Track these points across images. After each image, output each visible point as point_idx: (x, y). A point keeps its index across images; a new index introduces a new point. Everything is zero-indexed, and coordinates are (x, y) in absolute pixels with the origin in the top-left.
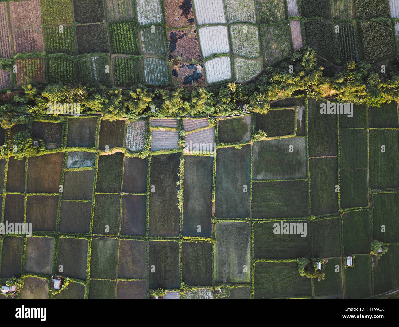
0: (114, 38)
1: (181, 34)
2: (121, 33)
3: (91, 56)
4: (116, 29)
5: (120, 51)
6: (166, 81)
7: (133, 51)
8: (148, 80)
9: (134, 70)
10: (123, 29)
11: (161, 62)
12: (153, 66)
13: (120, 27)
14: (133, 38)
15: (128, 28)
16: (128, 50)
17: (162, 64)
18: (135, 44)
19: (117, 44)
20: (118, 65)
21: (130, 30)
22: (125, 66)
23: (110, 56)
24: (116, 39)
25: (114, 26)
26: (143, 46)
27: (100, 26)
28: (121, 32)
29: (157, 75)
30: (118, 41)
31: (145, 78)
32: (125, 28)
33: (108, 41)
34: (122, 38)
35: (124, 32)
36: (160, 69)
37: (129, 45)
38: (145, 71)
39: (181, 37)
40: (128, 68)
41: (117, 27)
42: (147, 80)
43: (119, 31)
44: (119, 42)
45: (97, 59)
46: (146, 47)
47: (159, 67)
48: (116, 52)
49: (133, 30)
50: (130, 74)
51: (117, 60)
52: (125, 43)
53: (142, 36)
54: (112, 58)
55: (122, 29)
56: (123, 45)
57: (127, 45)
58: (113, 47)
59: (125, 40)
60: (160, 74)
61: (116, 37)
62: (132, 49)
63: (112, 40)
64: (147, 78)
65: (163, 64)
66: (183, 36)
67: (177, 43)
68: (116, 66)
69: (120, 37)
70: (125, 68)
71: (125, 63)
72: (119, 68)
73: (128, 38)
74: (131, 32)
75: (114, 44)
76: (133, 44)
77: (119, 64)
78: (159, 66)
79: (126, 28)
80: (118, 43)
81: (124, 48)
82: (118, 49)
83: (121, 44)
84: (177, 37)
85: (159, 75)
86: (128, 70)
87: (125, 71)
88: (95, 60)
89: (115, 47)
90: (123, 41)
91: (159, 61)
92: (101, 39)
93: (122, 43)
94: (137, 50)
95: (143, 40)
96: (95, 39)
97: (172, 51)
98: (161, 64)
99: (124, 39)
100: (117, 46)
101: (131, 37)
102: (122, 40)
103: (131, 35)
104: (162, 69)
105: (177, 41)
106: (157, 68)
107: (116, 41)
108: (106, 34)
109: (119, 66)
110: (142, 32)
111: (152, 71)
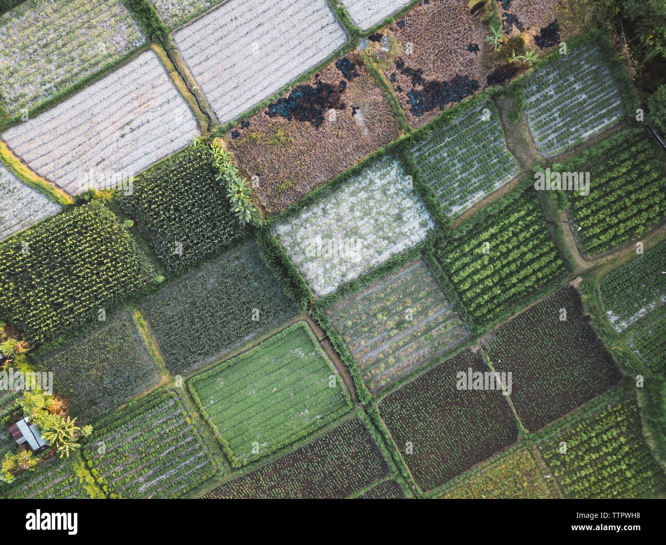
0: (521, 288)
1: (405, 81)
2: (493, 275)
3: (613, 336)
4: (486, 297)
5: (552, 250)
6: (586, 55)
7: (534, 210)
8: (608, 115)
9: (604, 172)
10: (476, 272)
11: (533, 99)
12: (559, 120)
13: (474, 285)
14: (492, 225)
15: (466, 260)
16: (536, 227)
17: (538, 91)
18: (507, 211)
19: (534, 272)
20: (611, 232)
21: (467, 249)
22: (604, 207)
23: (582, 275)
24: (520, 281)
25: (479, 306)
26: (498, 185)
27: (497, 355)
28: (487, 277)
29: (580, 91)
30: (523, 273)
31: (607, 129)
32: (469, 270)
33: (533, 308)
34: (508, 264)
35: (484, 267)
36: (558, 90)
37: (522, 231)
38: (586, 135)
39: (416, 76)
40: (606, 194)
41: (478, 295)
42: (614, 119)
43: (489, 283)
44: (523, 266)
45: (616, 312)
46: (499, 176)
47: (551, 97)
48: (559, 262)
49: (462, 241)
50: (623, 180)
51: (595, 242)
52: (518, 247)
53: (469, 204)
54: (590, 265)
55: (476, 278)
56: (530, 250)
57: (523, 235)
58: (550, 280)
59: (509, 251)
60: (575, 82)
61: (514, 285)
62: (528, 214)
63: (529, 293)
64: (607, 122)
65: (535, 88)
66: (407, 71)
67: (441, 79)
68: (615, 237)
69: (507, 270)
70: (610, 205)
71: (594, 213)
72: (617, 224)
73: (498, 245)
74: (474, 242)
75: (538, 280)
76: (512, 220)
77: (604, 232)
78: (546, 97)
79: (467, 264)
80: (529, 269)
81: (536, 242)
82: (551, 262)
83: (529, 256)
84: (419, 88)
85: (577, 87)
86: (613, 190)
87: (620, 198)
88: (623, 318)
89: (547, 271)
90: (515, 254)
91: (532, 106)
92: (538, 331)
93: (524, 254)
94: (522, 200)
95: (481, 194)
96: (545, 352)
97: (474, 86)
98: (538, 96)
99: (505, 255)
100: (540, 269)
101: (493, 236)
102: (515, 260)
103: (485, 235)
104: (553, 83)
105: (434, 84)
106: (557, 103)
107: (526, 278)
108: (513, 323)
109: (611, 227)
110: (456, 209)
111: (574, 116)
